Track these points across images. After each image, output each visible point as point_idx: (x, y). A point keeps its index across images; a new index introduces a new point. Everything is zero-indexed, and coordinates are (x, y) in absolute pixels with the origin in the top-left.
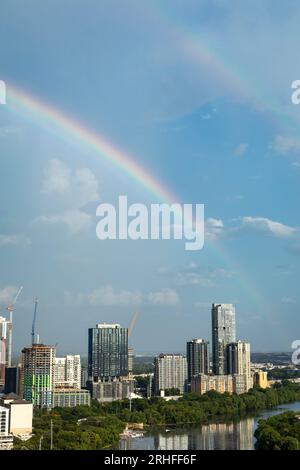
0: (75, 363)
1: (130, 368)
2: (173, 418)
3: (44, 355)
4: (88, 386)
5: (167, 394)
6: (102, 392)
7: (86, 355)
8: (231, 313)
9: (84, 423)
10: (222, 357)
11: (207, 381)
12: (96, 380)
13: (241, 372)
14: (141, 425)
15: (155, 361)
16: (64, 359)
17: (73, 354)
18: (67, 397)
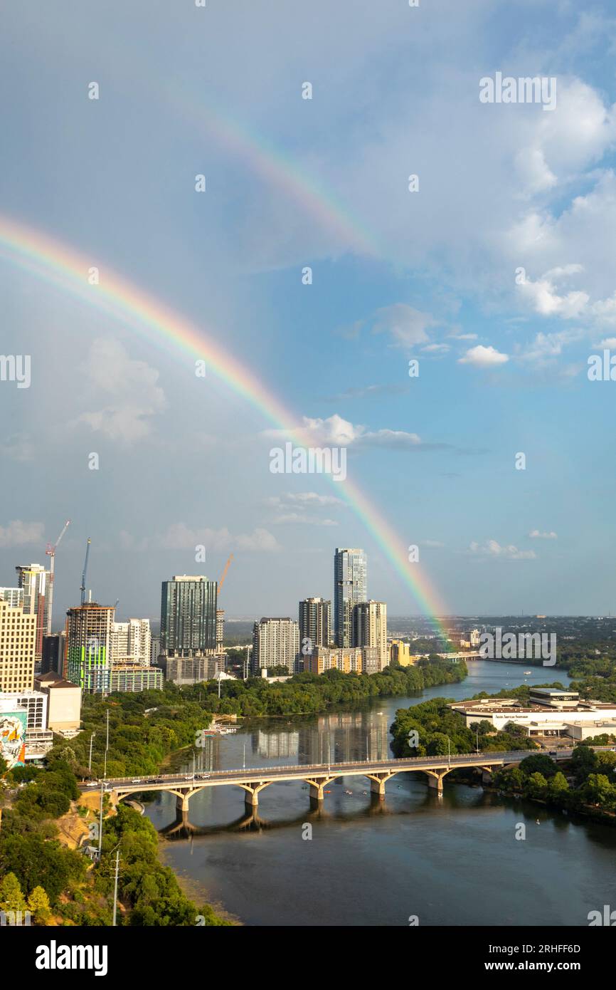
0: (143, 630)
1: (220, 637)
2: (279, 708)
3: (99, 619)
4: (160, 664)
5: (270, 674)
6: (179, 670)
7: (158, 619)
8: (361, 561)
9: (154, 715)
10: (347, 623)
11: (327, 655)
12: (171, 654)
13: (373, 643)
14: (234, 717)
15: (256, 628)
16: (125, 625)
17: (140, 619)
18: (130, 678)
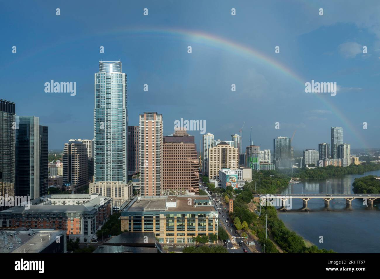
0: (268, 153)
1: (292, 155)
2: (312, 177)
3: (255, 149)
4: (273, 162)
5: (309, 166)
6: (280, 164)
7: (273, 150)
8: (341, 131)
9: (273, 177)
10: (336, 151)
11: (329, 161)
12: (277, 160)
13: (345, 157)
14: (298, 178)
15: (304, 153)
16: (263, 151)
17: (267, 149)
18: (265, 166)
